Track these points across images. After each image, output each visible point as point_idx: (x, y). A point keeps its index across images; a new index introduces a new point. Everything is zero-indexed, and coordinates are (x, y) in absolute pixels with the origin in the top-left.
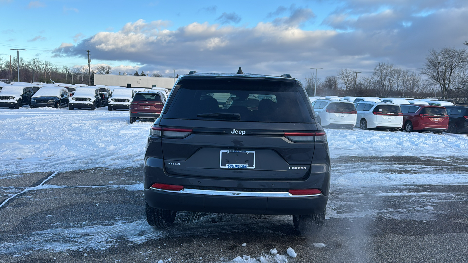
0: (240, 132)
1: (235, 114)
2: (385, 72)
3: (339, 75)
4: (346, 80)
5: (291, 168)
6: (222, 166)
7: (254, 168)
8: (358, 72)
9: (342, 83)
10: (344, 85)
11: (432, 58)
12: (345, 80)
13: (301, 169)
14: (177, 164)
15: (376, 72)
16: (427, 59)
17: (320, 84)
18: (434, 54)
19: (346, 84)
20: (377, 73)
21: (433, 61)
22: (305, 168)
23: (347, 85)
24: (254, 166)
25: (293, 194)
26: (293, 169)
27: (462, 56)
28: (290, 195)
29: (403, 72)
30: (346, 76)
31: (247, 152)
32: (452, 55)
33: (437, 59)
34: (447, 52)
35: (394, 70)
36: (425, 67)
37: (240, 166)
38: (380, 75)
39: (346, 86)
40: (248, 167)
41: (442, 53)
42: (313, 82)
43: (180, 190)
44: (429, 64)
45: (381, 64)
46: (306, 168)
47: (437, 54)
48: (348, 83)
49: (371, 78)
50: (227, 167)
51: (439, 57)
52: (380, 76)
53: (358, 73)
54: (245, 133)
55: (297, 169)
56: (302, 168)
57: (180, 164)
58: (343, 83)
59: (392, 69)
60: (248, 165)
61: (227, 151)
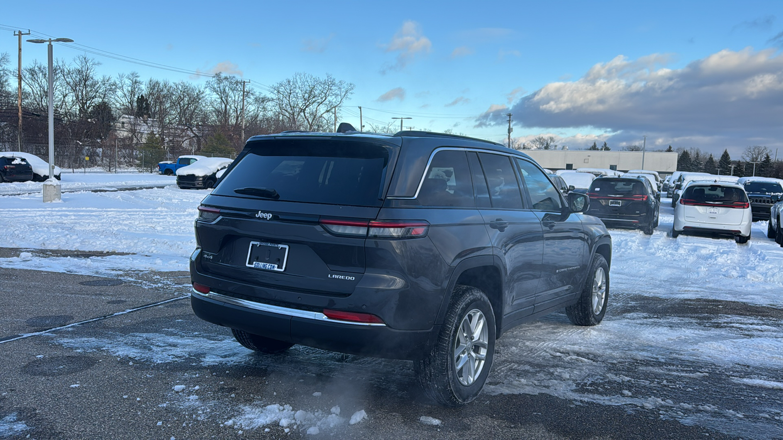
0: (264, 215)
5: (331, 276)
7: (283, 270)
13: (346, 278)
22: (352, 278)
24: (284, 267)
25: (329, 317)
26: (334, 278)
28: (324, 318)
31: (279, 245)
37: (268, 266)
40: (276, 269)
46: (354, 278)
50: (253, 266)
54: (271, 218)
55: (340, 278)
56: (348, 278)
57: (213, 258)
60: (276, 266)
61: (258, 243)
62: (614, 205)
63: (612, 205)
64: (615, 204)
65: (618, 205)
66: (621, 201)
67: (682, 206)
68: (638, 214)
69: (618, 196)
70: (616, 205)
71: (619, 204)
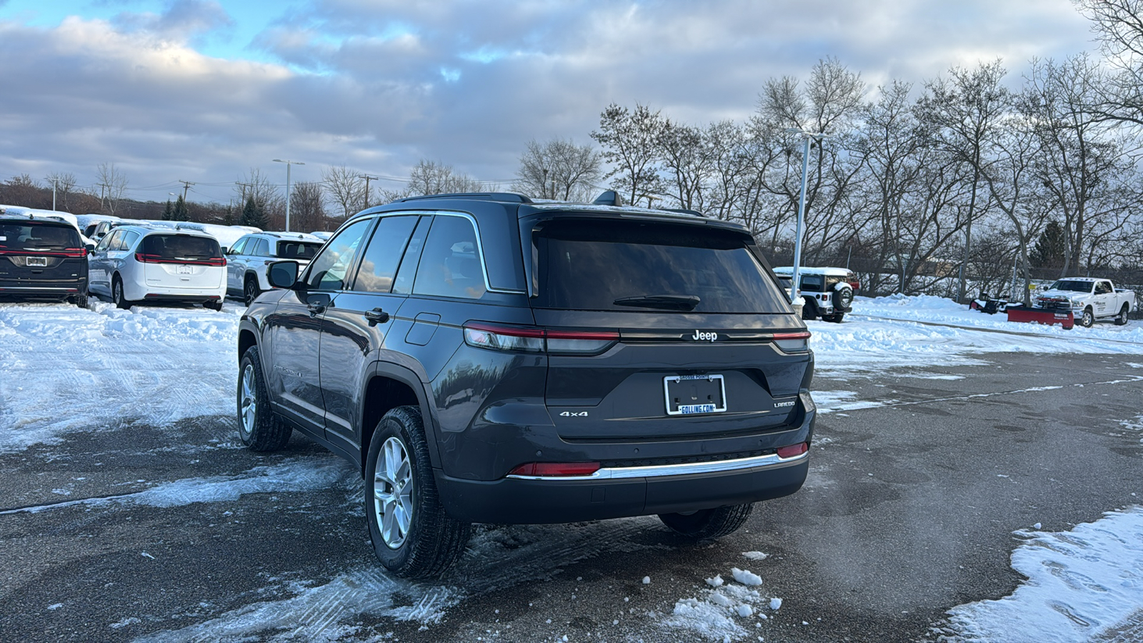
0: (707, 336)
1: (692, 297)
2: (435, 182)
3: (326, 180)
4: (344, 192)
5: (777, 405)
6: (671, 411)
7: (725, 410)
8: (370, 177)
9: (335, 200)
10: (340, 206)
11: (533, 160)
12: (343, 195)
13: (789, 405)
14: (580, 415)
15: (414, 182)
16: (523, 161)
17: (276, 200)
18: (535, 150)
19: (344, 205)
20: (417, 185)
21: (534, 167)
23: (347, 206)
24: (725, 405)
25: (782, 457)
26: (780, 407)
27: (585, 160)
28: (780, 459)
29: (471, 186)
30: (343, 185)
31: (710, 376)
32: (567, 156)
33: (542, 163)
34: (559, 149)
35: (454, 179)
36: (519, 177)
37: (703, 408)
38: (425, 188)
39: (344, 210)
40: (715, 410)
41: (550, 151)
42: (258, 193)
43: (590, 473)
44: (526, 172)
45: (425, 164)
46: (794, 402)
47: (541, 151)
48: (349, 201)
49: (402, 193)
50: (680, 412)
51: (545, 158)
52: (424, 191)
53: (371, 179)
54: (715, 339)
55: (785, 405)
57: (586, 414)
58: (338, 202)
59: (450, 176)
60: (714, 405)
61: (677, 378)
62: (35, 265)
63: (31, 265)
64: (37, 263)
65: (42, 265)
66: (45, 258)
67: (141, 264)
68: (74, 278)
69: (41, 250)
70: (39, 265)
71: (43, 262)
